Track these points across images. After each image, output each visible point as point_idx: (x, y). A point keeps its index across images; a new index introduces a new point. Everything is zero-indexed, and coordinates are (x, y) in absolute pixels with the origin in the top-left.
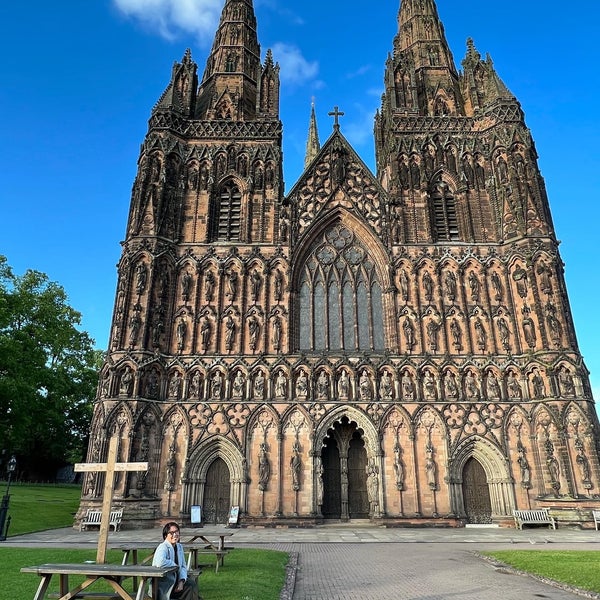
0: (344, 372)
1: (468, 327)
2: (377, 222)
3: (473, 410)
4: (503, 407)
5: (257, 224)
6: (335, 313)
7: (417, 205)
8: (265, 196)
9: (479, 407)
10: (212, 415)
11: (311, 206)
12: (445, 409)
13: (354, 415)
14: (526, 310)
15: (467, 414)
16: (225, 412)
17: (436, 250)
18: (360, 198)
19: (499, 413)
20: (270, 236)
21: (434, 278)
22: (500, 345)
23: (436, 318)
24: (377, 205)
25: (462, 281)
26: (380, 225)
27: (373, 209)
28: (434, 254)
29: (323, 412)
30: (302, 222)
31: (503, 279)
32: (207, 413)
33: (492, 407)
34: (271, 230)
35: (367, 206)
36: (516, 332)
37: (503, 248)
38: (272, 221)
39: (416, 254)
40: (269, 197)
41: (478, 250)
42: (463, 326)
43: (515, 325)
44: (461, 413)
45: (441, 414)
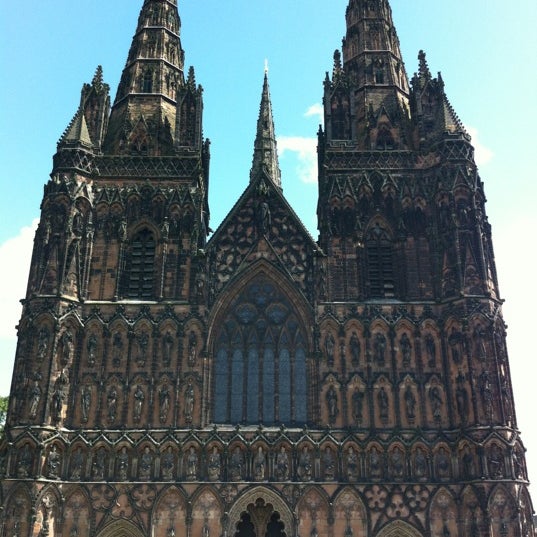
0: (260, 449)
1: (396, 397)
2: (303, 276)
3: (396, 491)
4: (431, 488)
5: (172, 278)
6: (254, 380)
7: (348, 256)
8: (181, 246)
9: (403, 488)
10: (116, 497)
11: (230, 258)
12: (366, 490)
13: (269, 496)
14: (460, 379)
15: (390, 496)
16: (130, 494)
17: (366, 309)
18: (284, 249)
19: (426, 495)
20: (184, 293)
21: (362, 341)
22: (430, 417)
23: (362, 387)
24: (304, 257)
25: (393, 345)
26: (305, 280)
27: (300, 262)
28: (364, 313)
29: (235, 494)
30: (220, 277)
31: (437, 342)
32: (111, 494)
33: (417, 488)
34: (186, 286)
35: (293, 258)
36: (449, 404)
37: (440, 307)
38: (188, 275)
39: (344, 313)
40: (186, 247)
41: (413, 310)
42: (390, 395)
43: (449, 395)
44: (383, 494)
45: (363, 496)
